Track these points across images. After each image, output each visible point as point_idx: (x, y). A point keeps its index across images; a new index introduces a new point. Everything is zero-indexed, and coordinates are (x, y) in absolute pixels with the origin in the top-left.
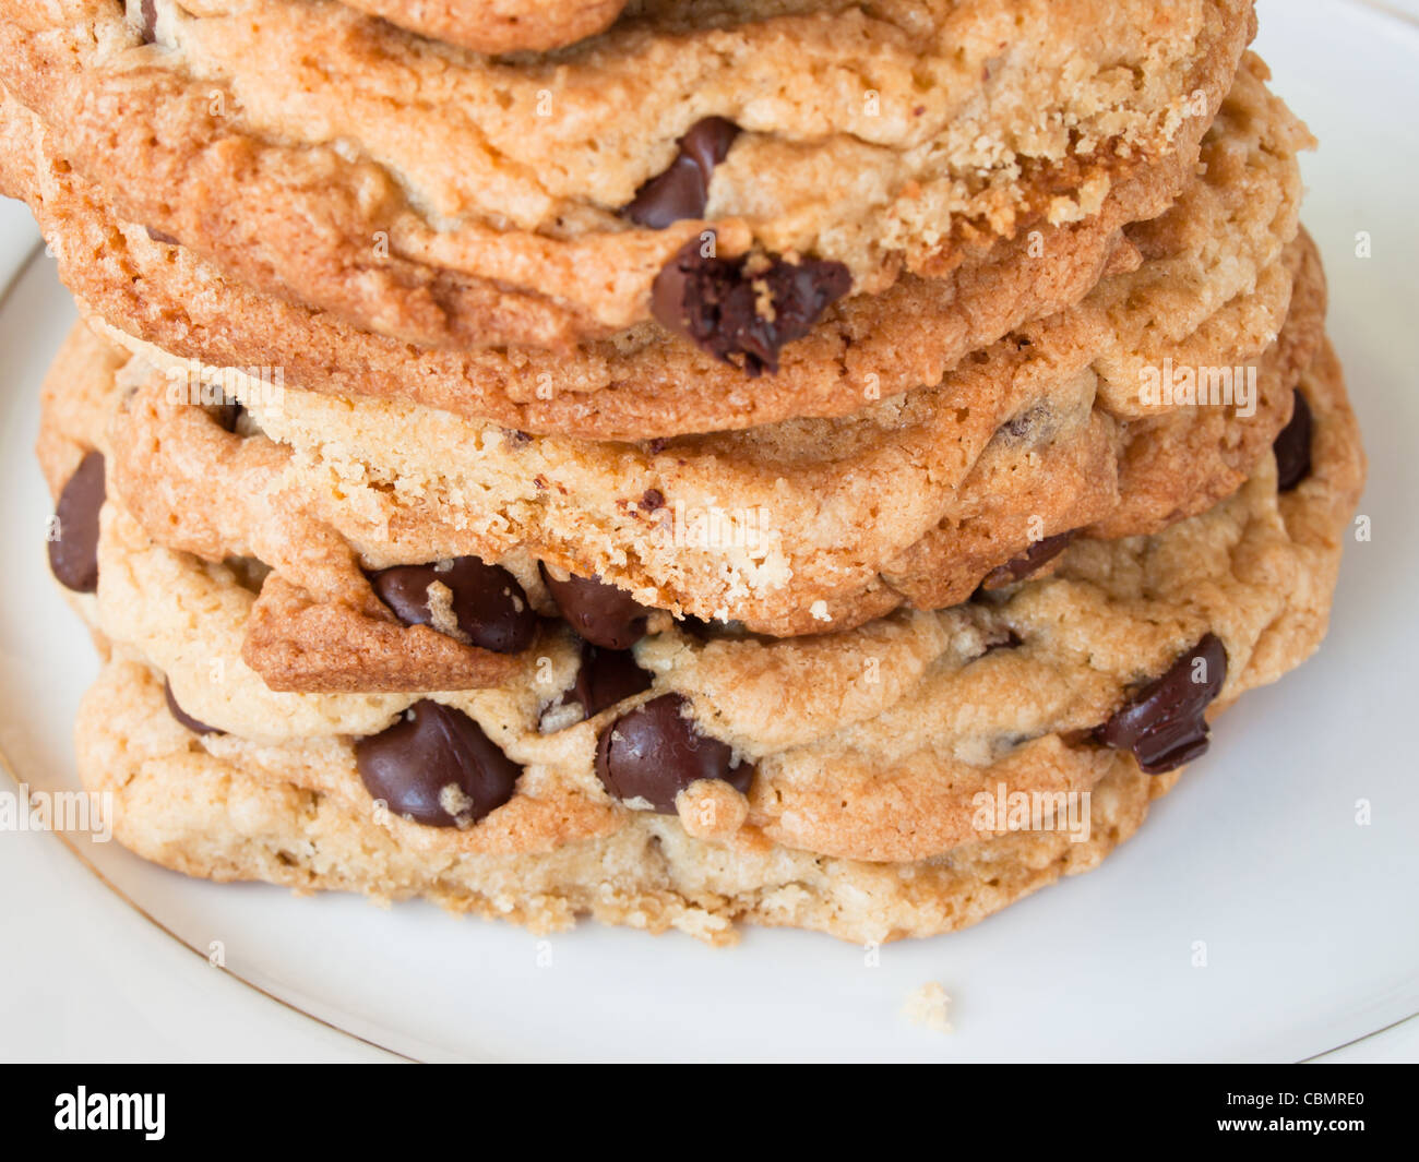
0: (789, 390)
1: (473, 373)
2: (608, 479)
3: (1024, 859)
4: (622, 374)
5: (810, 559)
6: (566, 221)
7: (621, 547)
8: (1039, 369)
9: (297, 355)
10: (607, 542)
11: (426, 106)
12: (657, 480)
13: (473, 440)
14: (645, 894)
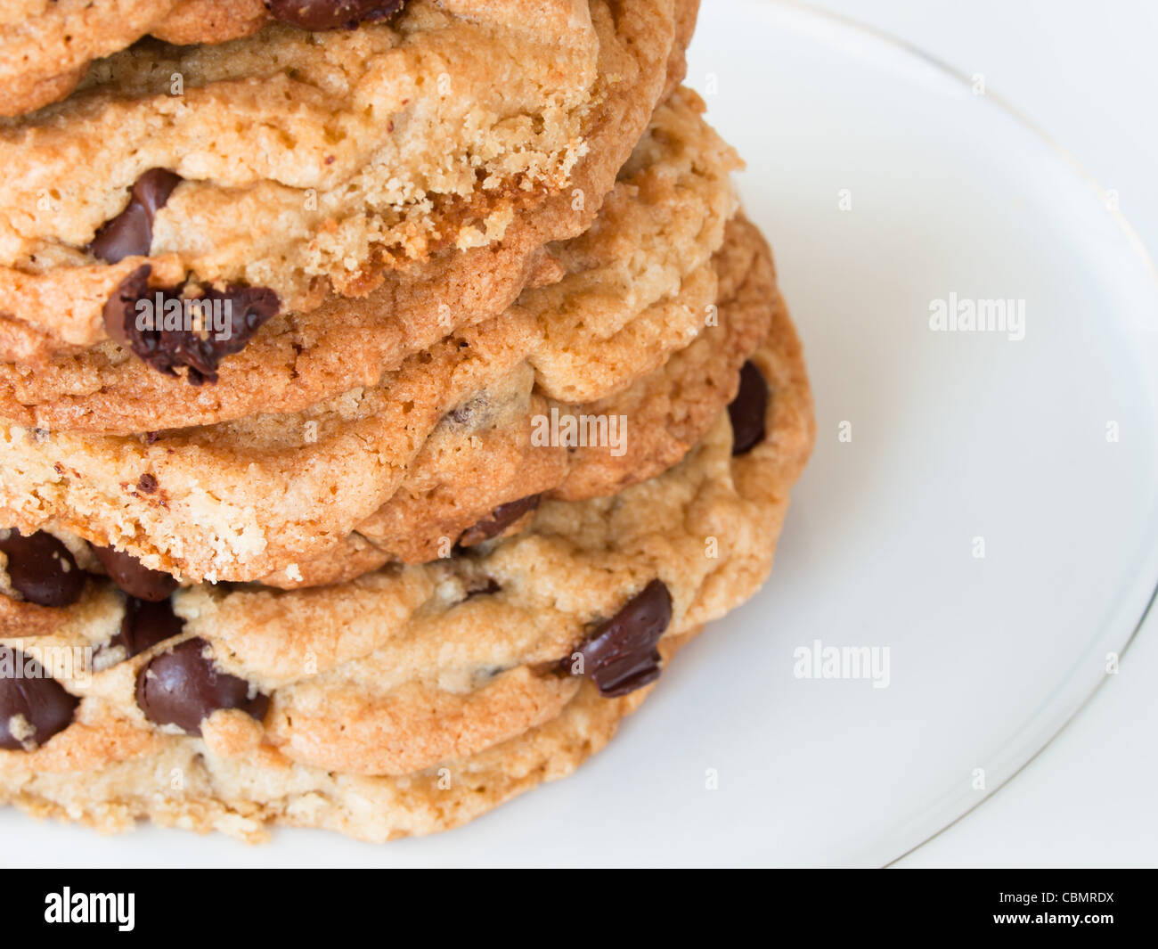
0: (247, 392)
2: (111, 466)
3: (505, 769)
4: (111, 380)
5: (282, 530)
6: (39, 258)
7: (130, 521)
8: (473, 367)
10: (118, 517)
12: (151, 466)
13: (2, 434)
14: (192, 801)
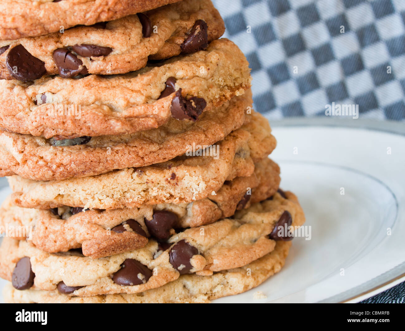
0: (196, 140)
1: (131, 153)
2: (163, 175)
3: (265, 268)
4: (161, 146)
5: (209, 181)
6: (148, 102)
7: (167, 193)
9: (91, 161)
10: (164, 193)
11: (114, 87)
12: (173, 171)
13: (130, 177)
